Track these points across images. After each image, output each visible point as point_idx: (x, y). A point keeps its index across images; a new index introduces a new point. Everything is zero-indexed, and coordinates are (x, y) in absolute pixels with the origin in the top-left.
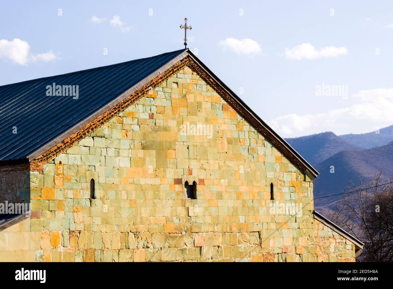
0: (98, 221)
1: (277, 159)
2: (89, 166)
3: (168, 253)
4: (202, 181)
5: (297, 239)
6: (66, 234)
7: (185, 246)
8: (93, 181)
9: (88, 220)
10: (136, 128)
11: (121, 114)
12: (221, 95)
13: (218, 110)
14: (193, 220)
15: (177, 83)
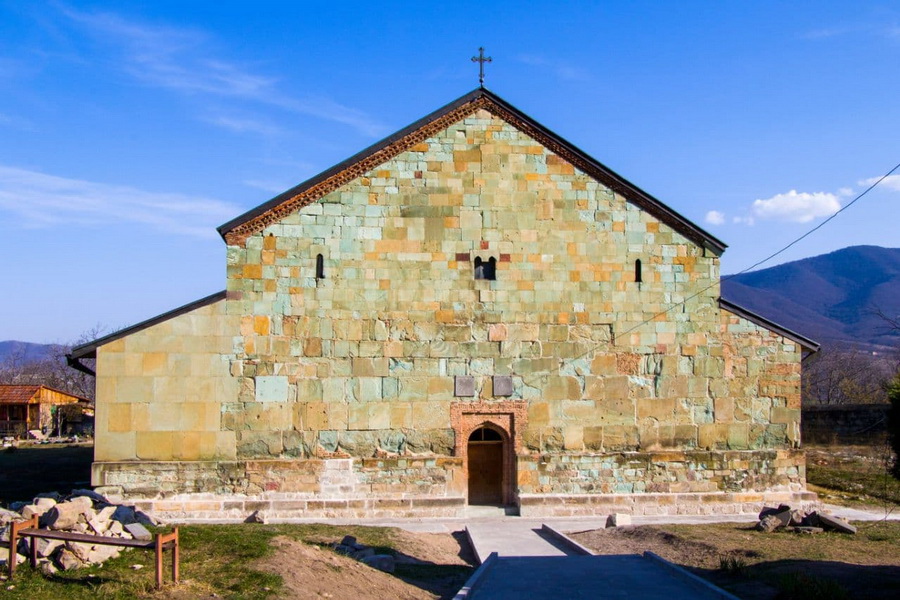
0: (328, 305)
1: (650, 227)
2: (316, 238)
3: (440, 349)
4: (506, 258)
5: (684, 335)
6: (279, 319)
7: (472, 340)
8: (320, 258)
9: (310, 304)
10: (393, 190)
11: (368, 174)
12: (544, 144)
13: (538, 163)
14: (487, 307)
15: (464, 131)
